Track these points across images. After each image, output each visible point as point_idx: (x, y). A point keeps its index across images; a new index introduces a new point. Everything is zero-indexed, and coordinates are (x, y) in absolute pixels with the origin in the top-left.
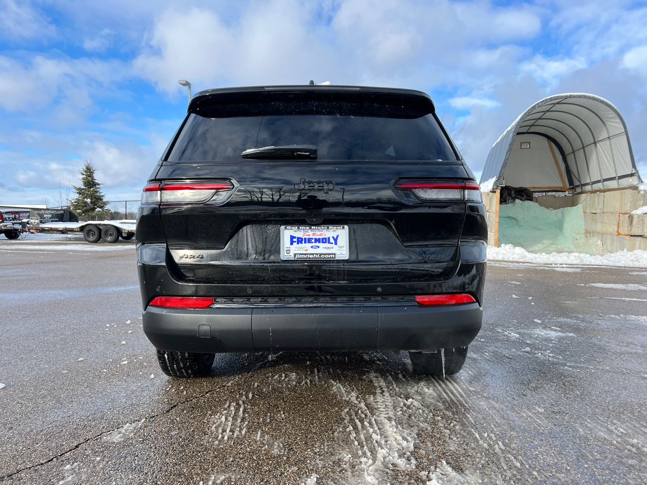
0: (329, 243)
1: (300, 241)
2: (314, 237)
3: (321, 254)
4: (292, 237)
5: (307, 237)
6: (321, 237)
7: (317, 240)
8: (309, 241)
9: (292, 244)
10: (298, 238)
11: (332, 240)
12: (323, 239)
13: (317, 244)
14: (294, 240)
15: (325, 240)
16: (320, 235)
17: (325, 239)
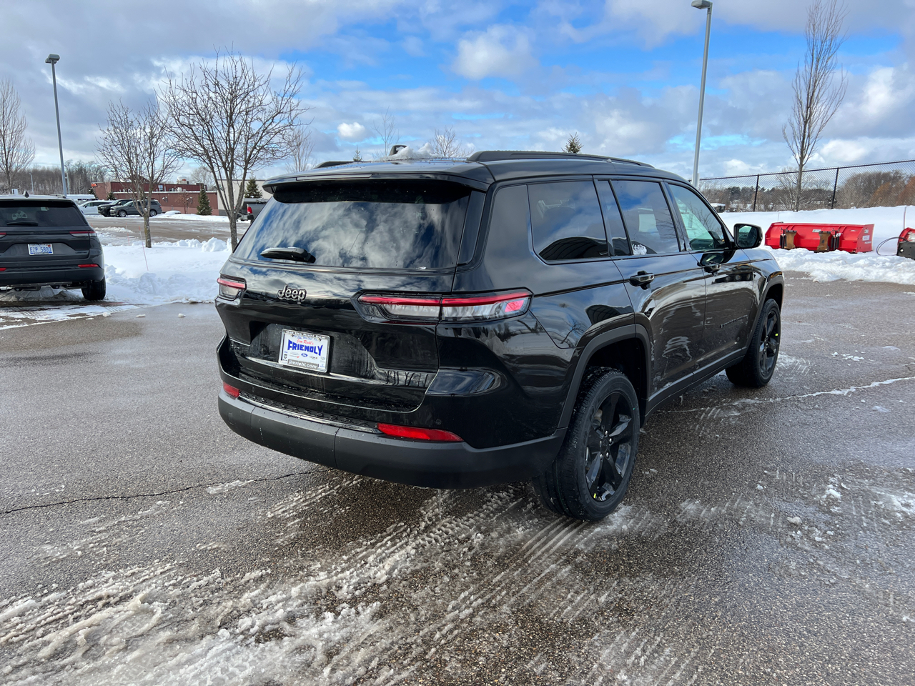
0: (315, 352)
1: (295, 346)
2: (304, 344)
3: (307, 363)
4: (290, 342)
5: (300, 344)
6: (310, 345)
7: (307, 348)
8: (301, 347)
9: (289, 349)
10: (294, 344)
11: (317, 351)
12: (311, 347)
13: (306, 352)
14: (291, 345)
15: (312, 349)
16: (310, 343)
17: (312, 347)
